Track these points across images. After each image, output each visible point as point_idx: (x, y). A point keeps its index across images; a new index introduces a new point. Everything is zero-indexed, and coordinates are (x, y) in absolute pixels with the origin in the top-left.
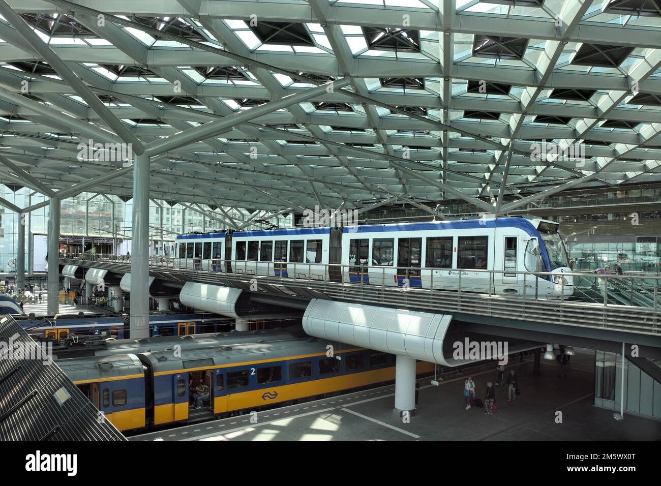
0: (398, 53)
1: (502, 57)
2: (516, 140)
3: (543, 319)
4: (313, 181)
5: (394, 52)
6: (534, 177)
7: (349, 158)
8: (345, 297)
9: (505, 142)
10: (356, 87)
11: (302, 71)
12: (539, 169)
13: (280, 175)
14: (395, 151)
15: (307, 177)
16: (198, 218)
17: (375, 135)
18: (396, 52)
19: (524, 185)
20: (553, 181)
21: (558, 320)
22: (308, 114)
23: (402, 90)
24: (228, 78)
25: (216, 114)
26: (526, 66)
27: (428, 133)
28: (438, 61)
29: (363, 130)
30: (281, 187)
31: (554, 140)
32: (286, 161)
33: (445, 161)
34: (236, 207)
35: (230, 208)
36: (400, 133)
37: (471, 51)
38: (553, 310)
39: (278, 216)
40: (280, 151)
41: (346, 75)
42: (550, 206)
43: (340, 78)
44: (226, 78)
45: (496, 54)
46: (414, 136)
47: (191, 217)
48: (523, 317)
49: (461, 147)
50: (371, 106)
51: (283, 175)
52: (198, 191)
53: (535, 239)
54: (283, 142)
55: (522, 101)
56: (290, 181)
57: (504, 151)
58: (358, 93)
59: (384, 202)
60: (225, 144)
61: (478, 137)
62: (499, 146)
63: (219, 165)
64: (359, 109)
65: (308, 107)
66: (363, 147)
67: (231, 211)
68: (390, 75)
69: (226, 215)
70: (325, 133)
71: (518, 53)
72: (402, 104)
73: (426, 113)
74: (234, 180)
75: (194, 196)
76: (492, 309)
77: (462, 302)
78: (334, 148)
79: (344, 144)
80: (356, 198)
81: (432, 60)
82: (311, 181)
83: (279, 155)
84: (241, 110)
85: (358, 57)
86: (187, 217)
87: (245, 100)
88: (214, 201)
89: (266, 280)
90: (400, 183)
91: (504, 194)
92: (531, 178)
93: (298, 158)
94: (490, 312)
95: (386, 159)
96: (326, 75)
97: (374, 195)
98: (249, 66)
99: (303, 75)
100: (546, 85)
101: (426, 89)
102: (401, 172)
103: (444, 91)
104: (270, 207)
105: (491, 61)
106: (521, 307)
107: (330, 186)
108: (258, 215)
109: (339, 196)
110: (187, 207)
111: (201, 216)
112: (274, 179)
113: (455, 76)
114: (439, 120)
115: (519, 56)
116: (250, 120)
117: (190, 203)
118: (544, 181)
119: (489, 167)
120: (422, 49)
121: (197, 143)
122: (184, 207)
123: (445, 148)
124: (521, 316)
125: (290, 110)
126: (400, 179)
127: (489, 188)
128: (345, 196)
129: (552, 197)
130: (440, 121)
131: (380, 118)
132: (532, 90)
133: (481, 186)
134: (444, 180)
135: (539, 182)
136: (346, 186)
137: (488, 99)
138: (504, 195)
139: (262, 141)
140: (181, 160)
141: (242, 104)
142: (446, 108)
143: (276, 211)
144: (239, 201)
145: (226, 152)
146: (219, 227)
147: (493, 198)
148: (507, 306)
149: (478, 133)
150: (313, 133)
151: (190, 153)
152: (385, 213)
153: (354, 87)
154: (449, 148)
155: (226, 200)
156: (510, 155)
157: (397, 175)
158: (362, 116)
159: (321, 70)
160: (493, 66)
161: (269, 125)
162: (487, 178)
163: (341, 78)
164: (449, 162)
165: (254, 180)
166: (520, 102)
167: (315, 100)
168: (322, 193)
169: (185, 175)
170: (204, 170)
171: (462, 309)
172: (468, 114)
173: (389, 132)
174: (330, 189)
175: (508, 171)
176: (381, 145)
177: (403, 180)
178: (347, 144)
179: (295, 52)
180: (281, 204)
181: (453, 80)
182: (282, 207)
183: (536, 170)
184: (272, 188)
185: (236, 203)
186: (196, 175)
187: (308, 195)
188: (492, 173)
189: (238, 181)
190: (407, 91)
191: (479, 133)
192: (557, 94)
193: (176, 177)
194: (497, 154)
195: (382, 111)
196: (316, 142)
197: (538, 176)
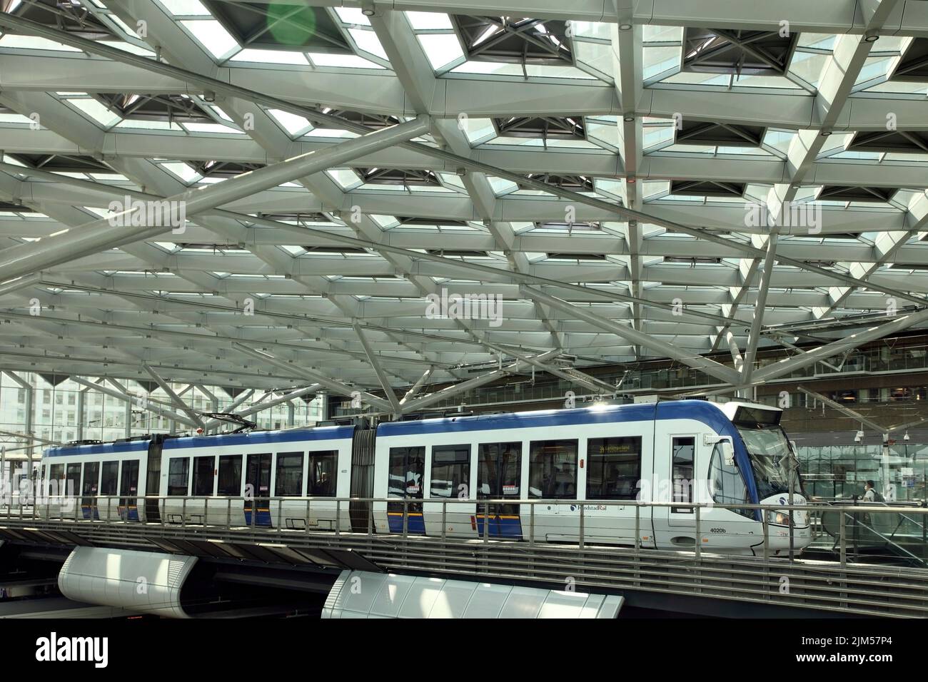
0: (527, 66)
1: (743, 71)
2: (780, 237)
3: (806, 600)
4: (362, 327)
5: (521, 65)
6: (826, 309)
7: (436, 279)
8: (409, 564)
9: (759, 241)
10: (442, 137)
11: (328, 106)
12: (836, 293)
13: (294, 316)
14: (531, 263)
15: (349, 320)
16: (115, 408)
17: (487, 232)
18: (524, 64)
19: (804, 328)
20: (866, 316)
21: (837, 604)
22: (345, 192)
23: (539, 142)
24: (172, 118)
25: (147, 191)
26: (795, 86)
27: (598, 228)
28: (610, 81)
29: (463, 223)
30: (296, 341)
31: (863, 235)
32: (303, 289)
33: (635, 281)
34: (200, 385)
35: (188, 385)
36: (541, 228)
37: (678, 61)
38: (825, 583)
39: (292, 400)
40: (291, 268)
41: (420, 112)
42: (862, 370)
43: (408, 119)
44: (167, 118)
45: (731, 64)
46: (570, 234)
47: (99, 408)
48: (765, 598)
49: (668, 254)
50: (477, 175)
51: (300, 318)
52: (111, 352)
53: (727, 440)
54: (296, 250)
55: (790, 159)
56: (314, 328)
57: (757, 260)
58: (447, 150)
59: (515, 367)
60: (170, 253)
61: (701, 232)
62: (748, 250)
63: (160, 297)
64: (452, 179)
65: (345, 178)
66: (465, 257)
67: (190, 392)
68: (513, 112)
69: (177, 402)
70: (384, 230)
71: (777, 60)
72: (541, 170)
73: (590, 187)
74: (193, 328)
75: (106, 362)
76: (703, 581)
77: (642, 568)
78: (404, 260)
79: (424, 251)
80: (455, 361)
81: (599, 79)
82: (358, 328)
83: (288, 276)
84: (204, 184)
85: (446, 76)
86: (91, 407)
87: (211, 164)
88: (149, 371)
89: (249, 534)
90: (545, 329)
91: (759, 346)
92: (819, 312)
93: (330, 281)
94: (698, 588)
95: (513, 281)
96: (381, 114)
97: (492, 353)
98: (214, 94)
99: (332, 112)
100: (837, 125)
101: (589, 139)
102: (546, 309)
103: (625, 141)
104: (274, 383)
105: (723, 79)
106: (760, 577)
107: (400, 337)
108: (249, 401)
109: (418, 357)
110: (90, 386)
111: (122, 405)
112: (281, 324)
113: (648, 111)
114: (619, 199)
115: (780, 66)
116: (221, 204)
117: (98, 378)
118: (846, 318)
119: (729, 292)
120: (577, 58)
121: (110, 251)
122: (83, 387)
123: (634, 256)
124: (760, 596)
125: (306, 185)
126: (544, 320)
127: (729, 336)
128: (432, 356)
129: (868, 350)
130: (621, 203)
131: (498, 197)
132: (810, 136)
133: (714, 331)
134: (637, 320)
135: (835, 320)
136: (433, 337)
137: (718, 157)
138: (759, 349)
139: (252, 247)
140: (72, 287)
141: (206, 172)
142: (632, 179)
143: (287, 391)
144: (206, 372)
145: (174, 271)
146: (164, 427)
147: (739, 357)
148: (733, 575)
149: (701, 225)
150: (358, 231)
151: (95, 274)
152: (517, 389)
153: (440, 138)
154: (644, 257)
155: (177, 369)
156: (769, 267)
157: (538, 313)
158: (460, 195)
159: (368, 102)
160: (726, 90)
161: (264, 215)
162: (726, 313)
163: (413, 118)
164: (645, 284)
165: (238, 328)
166: (786, 161)
167: (361, 162)
168: (384, 353)
169: (83, 318)
170: (128, 308)
171: (642, 584)
172: (677, 187)
173: (517, 227)
174: (400, 343)
175: (765, 298)
176: (501, 253)
177: (551, 322)
178: (431, 251)
179: (312, 65)
180: (296, 376)
181: (645, 120)
182: (301, 382)
183: (828, 295)
184: (276, 343)
185: (200, 376)
186: (107, 320)
187: (355, 356)
188: (735, 305)
189: (202, 330)
190: (550, 142)
191: (704, 225)
192: (864, 140)
193: (64, 323)
194: (745, 265)
195: (500, 185)
196: (367, 249)
197: (833, 308)
